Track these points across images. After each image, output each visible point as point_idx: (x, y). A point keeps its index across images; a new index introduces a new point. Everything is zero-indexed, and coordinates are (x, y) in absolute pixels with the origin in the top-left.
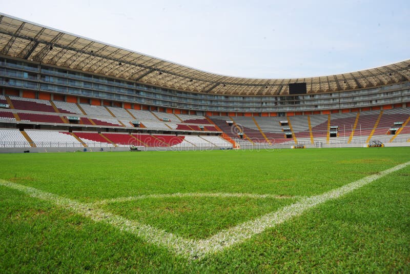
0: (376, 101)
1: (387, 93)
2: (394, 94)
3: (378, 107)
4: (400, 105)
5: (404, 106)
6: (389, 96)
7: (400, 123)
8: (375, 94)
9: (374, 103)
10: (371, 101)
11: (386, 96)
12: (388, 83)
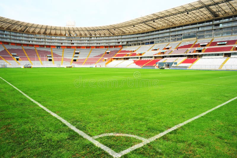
0: (32, 41)
1: (38, 39)
2: (41, 40)
3: (33, 45)
4: (43, 46)
5: (45, 47)
6: (39, 40)
7: (50, 56)
8: (32, 38)
9: (31, 43)
10: (29, 41)
11: (37, 40)
12: (37, 33)
